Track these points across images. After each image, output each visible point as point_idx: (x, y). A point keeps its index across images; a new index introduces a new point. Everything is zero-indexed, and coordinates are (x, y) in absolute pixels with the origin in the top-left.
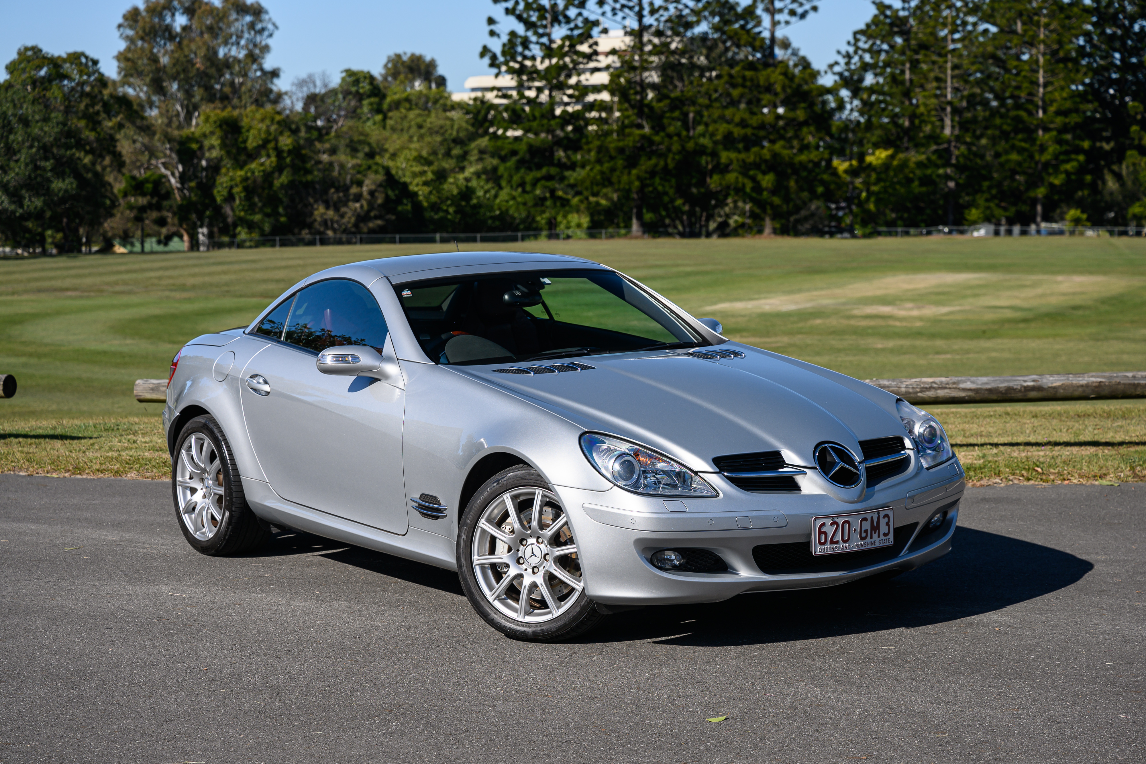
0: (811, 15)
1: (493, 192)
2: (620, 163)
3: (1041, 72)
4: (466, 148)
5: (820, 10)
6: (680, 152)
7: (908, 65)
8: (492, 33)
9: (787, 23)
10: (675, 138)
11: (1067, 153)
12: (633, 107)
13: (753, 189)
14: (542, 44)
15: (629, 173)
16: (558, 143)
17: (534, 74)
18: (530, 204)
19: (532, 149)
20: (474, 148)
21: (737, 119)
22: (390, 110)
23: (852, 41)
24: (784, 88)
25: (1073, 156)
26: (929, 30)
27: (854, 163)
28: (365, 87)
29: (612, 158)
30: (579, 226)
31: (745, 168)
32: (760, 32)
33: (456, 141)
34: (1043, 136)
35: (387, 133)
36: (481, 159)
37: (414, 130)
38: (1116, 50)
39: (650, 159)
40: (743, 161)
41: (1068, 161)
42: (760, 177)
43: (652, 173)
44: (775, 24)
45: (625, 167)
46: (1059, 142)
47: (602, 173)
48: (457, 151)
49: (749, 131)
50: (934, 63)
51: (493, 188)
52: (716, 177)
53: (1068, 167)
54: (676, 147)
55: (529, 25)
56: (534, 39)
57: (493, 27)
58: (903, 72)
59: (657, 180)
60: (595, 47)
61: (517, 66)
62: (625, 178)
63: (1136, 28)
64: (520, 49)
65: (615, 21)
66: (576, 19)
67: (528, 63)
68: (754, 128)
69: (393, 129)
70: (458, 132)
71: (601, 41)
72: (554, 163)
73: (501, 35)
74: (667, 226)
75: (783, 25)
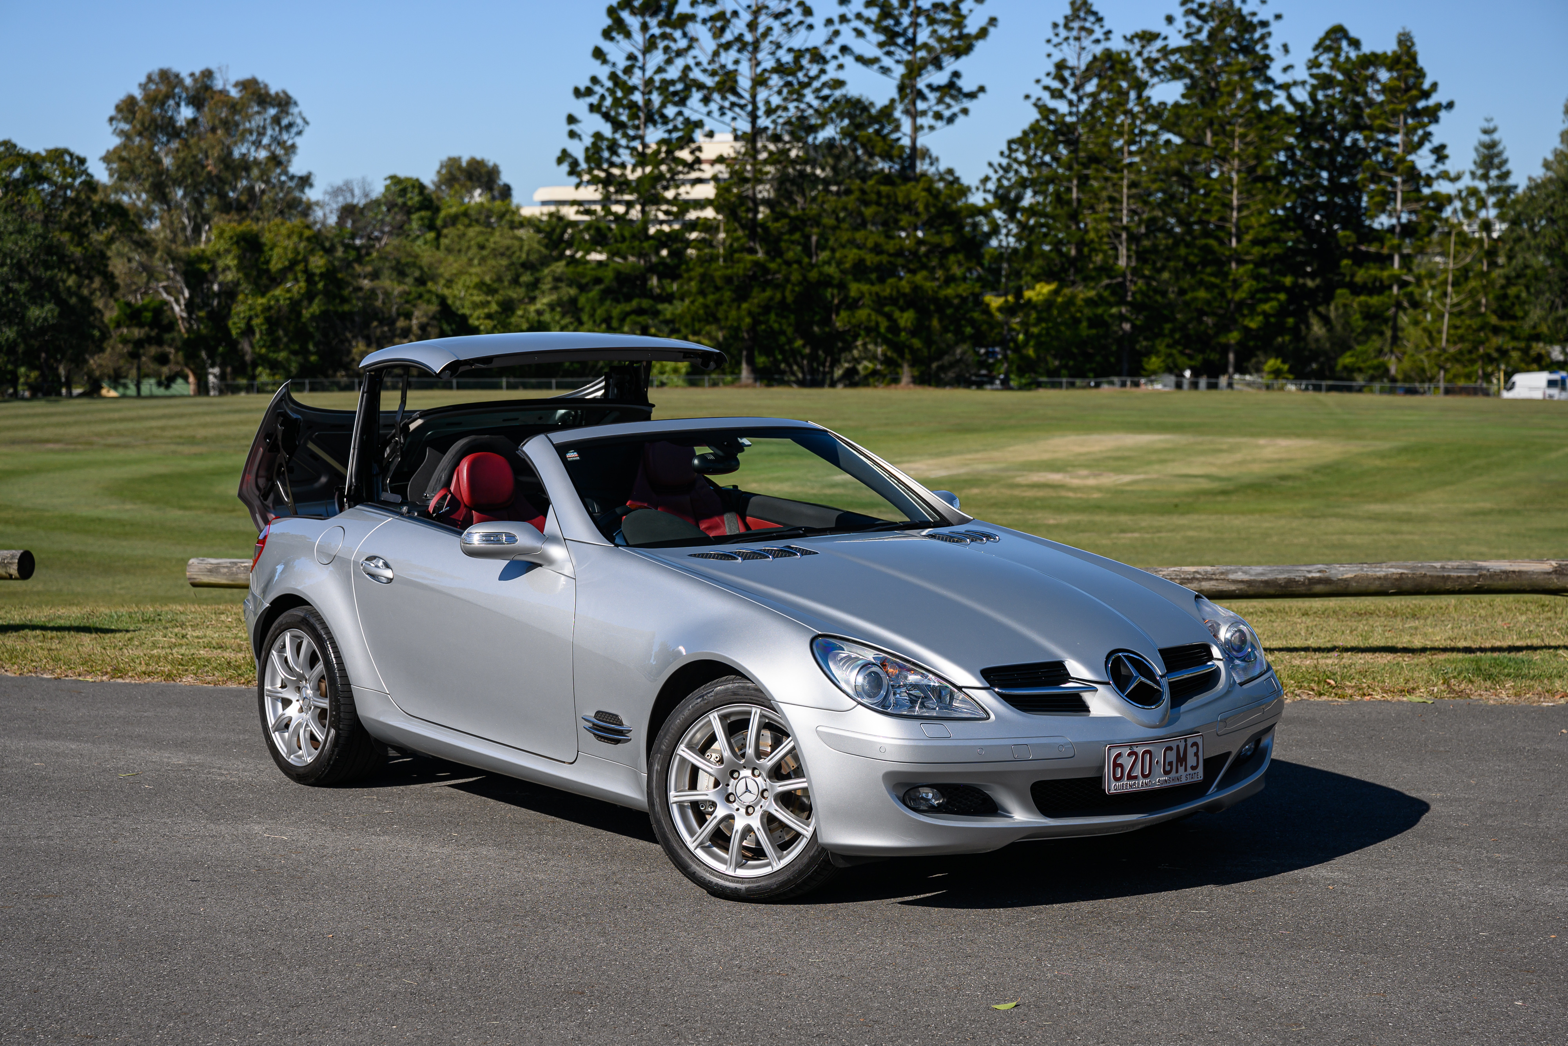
0: (961, 118)
2: (727, 295)
3: (1235, 192)
4: (537, 275)
5: (971, 113)
6: (800, 283)
7: (1075, 182)
8: (572, 134)
9: (932, 128)
10: (795, 266)
11: (1264, 290)
12: (743, 227)
13: (889, 329)
14: (634, 149)
15: (739, 307)
16: (652, 269)
17: (623, 185)
19: (620, 277)
20: (548, 275)
21: (870, 243)
22: (445, 226)
23: (1007, 152)
24: (927, 207)
25: (1272, 295)
26: (1101, 140)
27: (1010, 298)
28: (414, 198)
29: (717, 289)
30: (676, 371)
31: (879, 303)
32: (899, 139)
33: (527, 266)
34: (1237, 269)
35: (441, 254)
36: (555, 288)
37: (474, 250)
38: (1323, 168)
39: (764, 290)
40: (877, 294)
41: (1266, 300)
42: (897, 314)
43: (766, 308)
44: (917, 129)
45: (733, 300)
46: (1257, 277)
47: (706, 306)
48: (526, 278)
49: (884, 258)
50: (1107, 179)
51: (571, 323)
52: (843, 314)
53: (1267, 307)
54: (795, 277)
55: (618, 125)
56: (623, 142)
57: (574, 127)
58: (1069, 190)
59: (773, 316)
60: (697, 154)
61: (602, 175)
62: (733, 313)
63: (1348, 141)
64: (606, 154)
65: (723, 122)
66: (674, 119)
67: (616, 171)
68: (890, 255)
69: (449, 250)
70: (528, 254)
71: (705, 147)
72: (647, 293)
73: (584, 136)
74: (783, 372)
75: (926, 130)
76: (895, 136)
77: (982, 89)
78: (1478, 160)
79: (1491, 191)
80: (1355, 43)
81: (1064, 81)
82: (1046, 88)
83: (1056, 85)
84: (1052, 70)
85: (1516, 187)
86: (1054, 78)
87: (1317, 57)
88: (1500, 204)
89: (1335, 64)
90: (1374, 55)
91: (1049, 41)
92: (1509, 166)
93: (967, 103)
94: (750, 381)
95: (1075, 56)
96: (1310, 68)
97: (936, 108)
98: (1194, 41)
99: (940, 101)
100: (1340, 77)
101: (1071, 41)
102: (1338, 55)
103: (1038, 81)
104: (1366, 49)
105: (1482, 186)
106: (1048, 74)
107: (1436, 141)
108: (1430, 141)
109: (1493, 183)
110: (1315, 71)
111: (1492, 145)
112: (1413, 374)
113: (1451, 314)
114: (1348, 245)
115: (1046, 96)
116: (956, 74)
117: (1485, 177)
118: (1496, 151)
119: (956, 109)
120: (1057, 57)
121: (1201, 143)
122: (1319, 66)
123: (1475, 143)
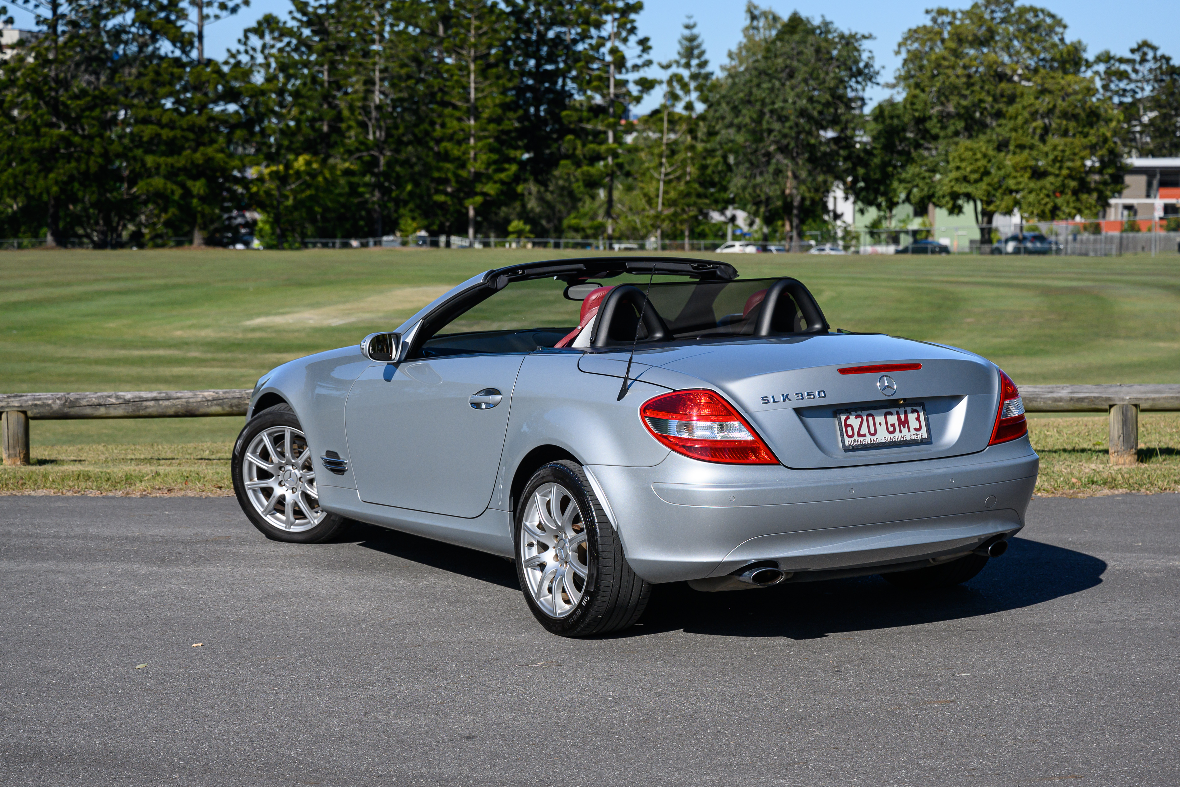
0: (244, 9)
2: (35, 166)
3: (472, 76)
6: (101, 155)
7: (326, 67)
9: (217, 17)
10: (97, 140)
11: (499, 162)
12: (46, 104)
13: (183, 197)
15: (46, 177)
25: (507, 166)
27: (281, 167)
31: (172, 174)
32: (182, 26)
34: (475, 143)
38: (530, 57)
39: (69, 162)
40: (172, 166)
41: (503, 170)
42: (189, 183)
43: (72, 178)
44: (203, 18)
45: (40, 171)
46: (492, 150)
47: (15, 176)
49: (178, 133)
50: (359, 64)
53: (503, 176)
54: (97, 149)
58: (321, 73)
59: (76, 185)
62: (41, 183)
63: (551, 34)
65: (27, 9)
68: (183, 130)
74: (80, 237)
75: (212, 19)
76: (179, 23)
78: (682, 51)
79: (694, 77)
85: (712, 74)
88: (699, 88)
92: (706, 57)
94: (55, 244)
105: (686, 74)
107: (641, 34)
108: (635, 34)
109: (694, 70)
111: (692, 39)
112: (629, 234)
113: (665, 182)
114: (570, 123)
117: (688, 65)
118: (695, 43)
121: (433, 33)
123: (679, 37)
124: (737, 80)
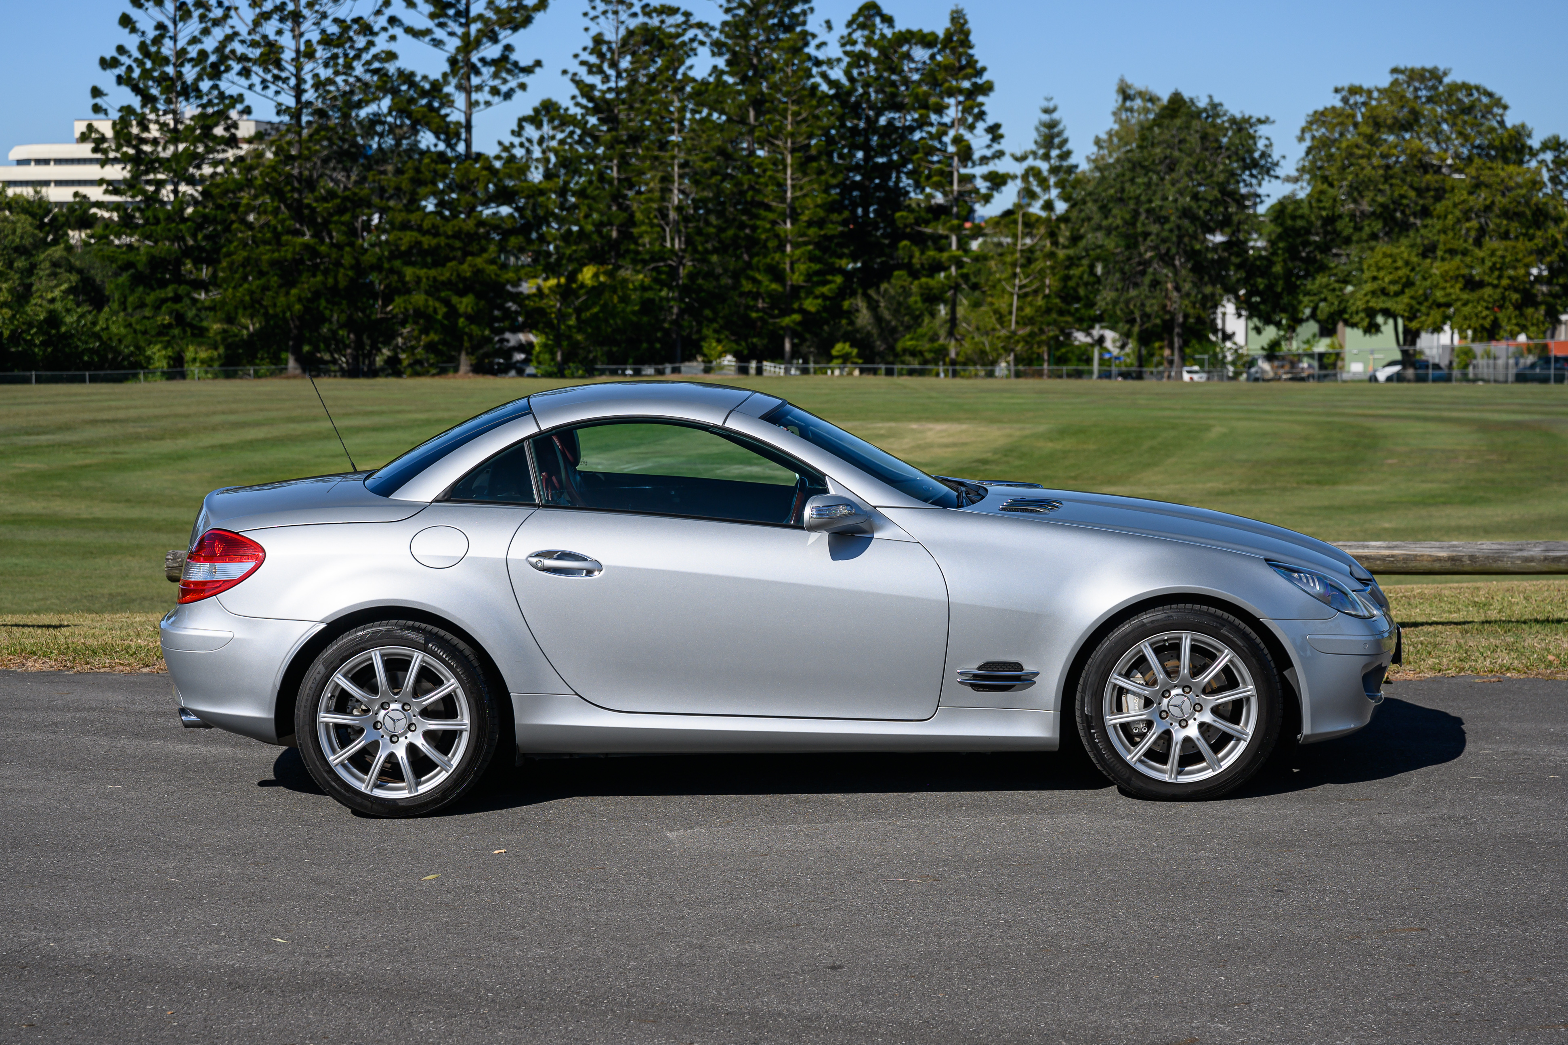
0: (519, 94)
1: (90, 317)
2: (274, 280)
3: (789, 172)
4: (32, 260)
5: (529, 89)
6: (352, 267)
7: (615, 162)
8: (97, 109)
9: (488, 104)
10: (348, 249)
11: (817, 273)
12: (289, 208)
13: (446, 316)
14: (165, 124)
15: (287, 294)
16: (187, 252)
17: (152, 163)
18: (153, 333)
19: (156, 263)
20: (44, 260)
25: (830, 278)
29: (263, 274)
31: (435, 289)
33: (21, 250)
34: (792, 251)
36: (53, 275)
38: (859, 148)
39: (314, 276)
40: (435, 278)
41: (825, 283)
42: (455, 299)
43: (317, 295)
44: (472, 105)
45: (280, 286)
46: (812, 259)
47: (251, 293)
48: (20, 263)
49: (442, 241)
50: (654, 158)
51: (90, 312)
52: (398, 300)
53: (825, 290)
54: (347, 260)
55: (148, 99)
56: (153, 117)
57: (98, 101)
58: (609, 169)
59: (323, 303)
60: (233, 131)
61: (131, 151)
62: (282, 300)
63: (883, 121)
64: (135, 130)
65: (265, 97)
66: (209, 93)
67: (147, 148)
68: (448, 237)
70: (22, 238)
71: (241, 124)
72: (179, 279)
73: (110, 111)
74: (326, 363)
75: (482, 106)
76: (443, 112)
77: (538, 63)
78: (1039, 139)
79: (1054, 170)
80: (888, 20)
81: (601, 56)
82: (583, 63)
83: (593, 59)
84: (590, 44)
85: (1076, 166)
86: (591, 53)
87: (850, 34)
88: (1060, 184)
89: (869, 42)
90: (909, 32)
91: (585, 14)
92: (1069, 146)
93: (523, 78)
94: (298, 371)
95: (613, 30)
96: (843, 45)
97: (492, 83)
98: (734, 16)
99: (495, 75)
100: (874, 53)
101: (610, 15)
102: (873, 32)
103: (576, 56)
104: (901, 25)
105: (1044, 166)
106: (585, 49)
107: (990, 120)
108: (984, 120)
109: (1054, 162)
110: (848, 48)
111: (1052, 125)
112: (975, 357)
113: (1019, 297)
114: (906, 226)
115: (582, 72)
116: (508, 48)
117: (1046, 157)
118: (1056, 130)
119: (513, 83)
120: (594, 30)
121: (743, 121)
122: (854, 43)
123: (1036, 122)
124: (1106, 173)
